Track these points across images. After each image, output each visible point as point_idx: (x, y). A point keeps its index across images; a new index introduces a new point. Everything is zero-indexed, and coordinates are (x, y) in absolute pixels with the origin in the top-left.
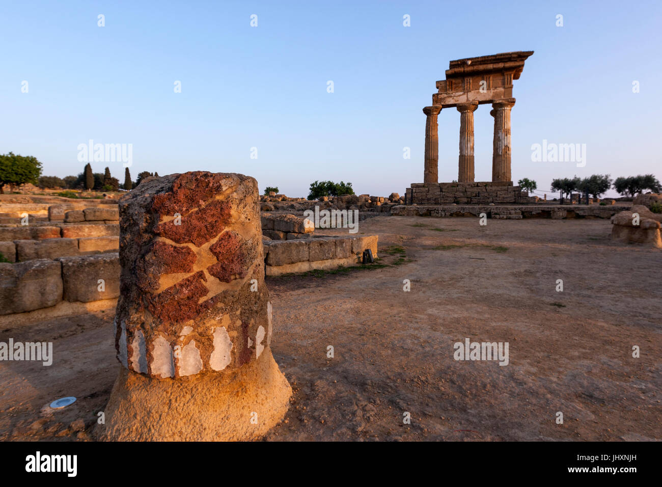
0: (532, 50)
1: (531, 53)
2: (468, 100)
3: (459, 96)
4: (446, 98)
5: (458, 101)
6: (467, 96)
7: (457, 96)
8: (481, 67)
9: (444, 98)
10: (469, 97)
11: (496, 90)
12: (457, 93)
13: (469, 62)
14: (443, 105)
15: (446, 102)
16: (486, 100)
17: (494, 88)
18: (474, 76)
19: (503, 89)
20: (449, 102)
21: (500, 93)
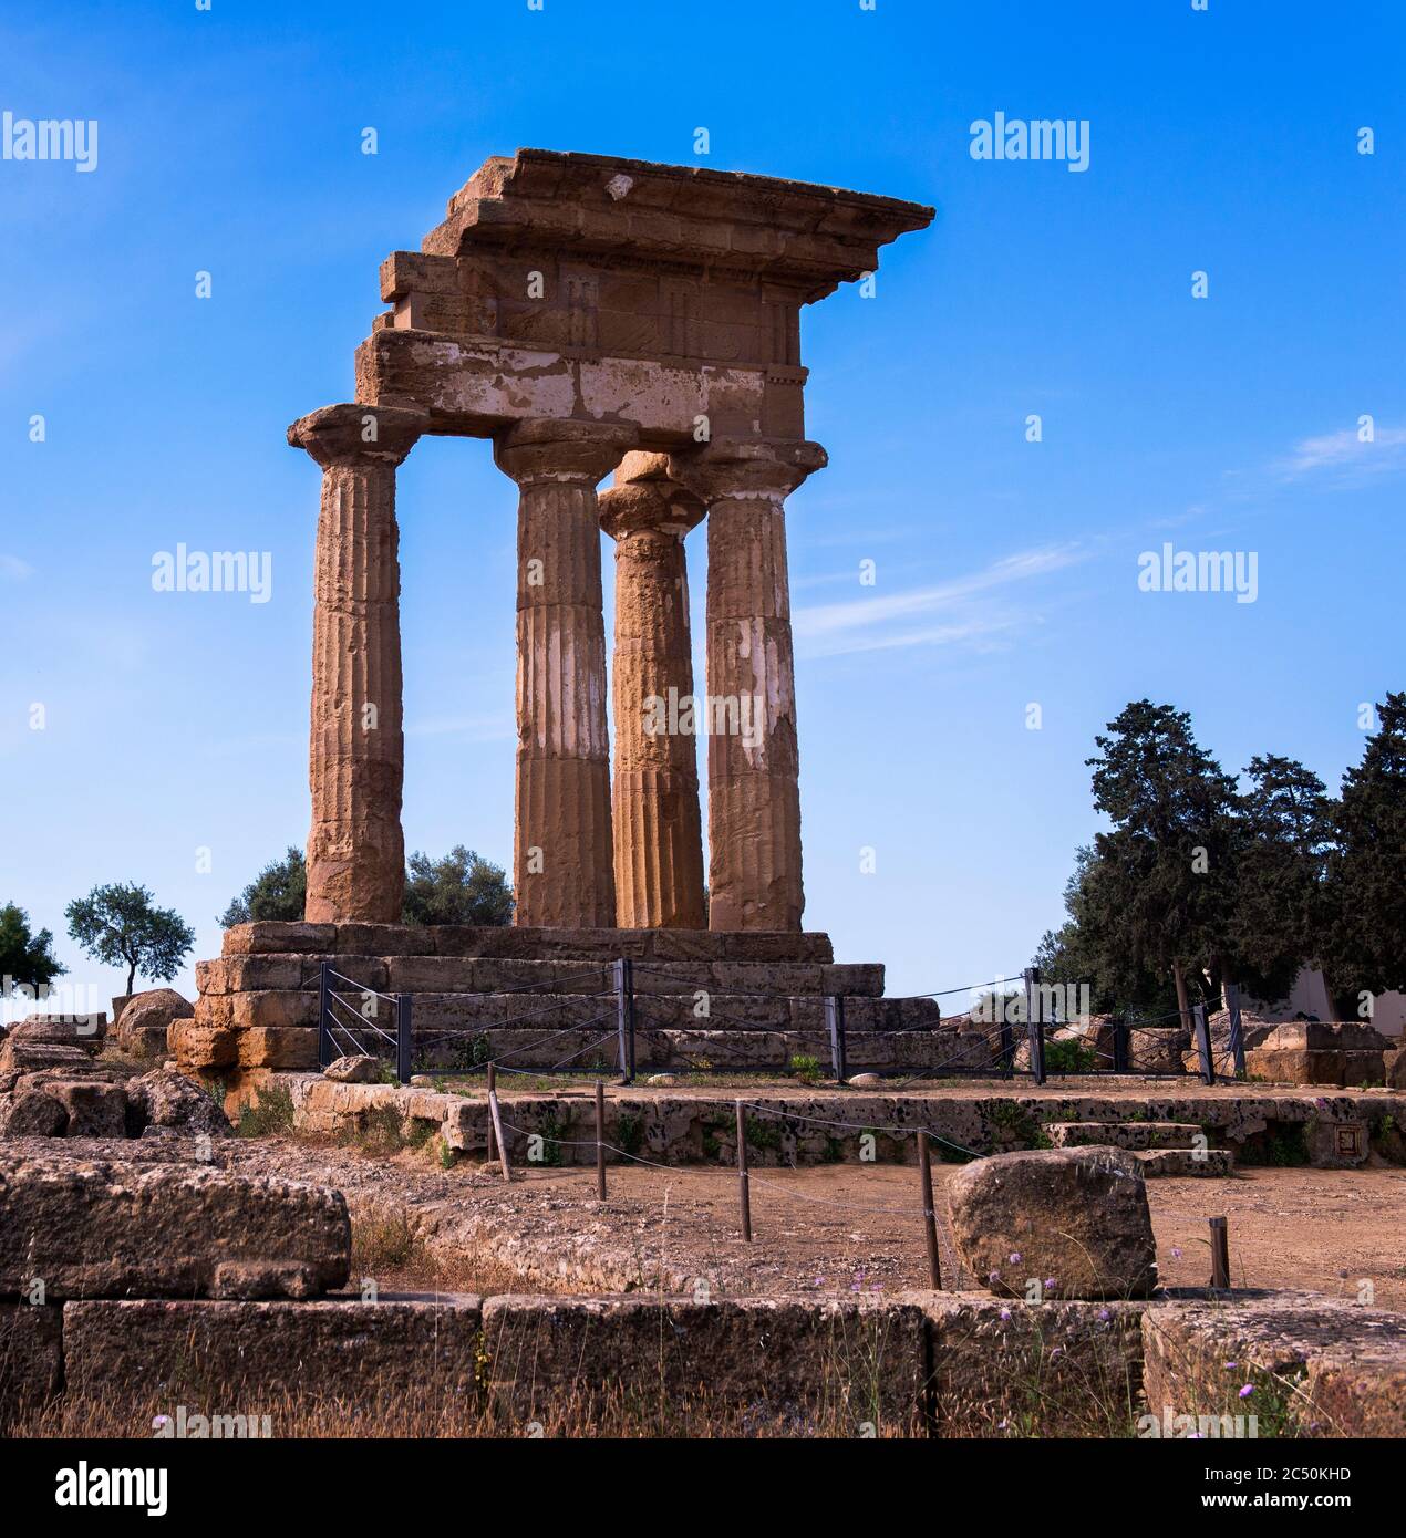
0: (925, 205)
1: (917, 217)
2: (579, 409)
3: (534, 373)
4: (456, 368)
5: (525, 403)
6: (577, 386)
7: (522, 374)
8: (673, 231)
9: (446, 371)
10: (585, 390)
11: (723, 383)
12: (520, 354)
13: (621, 185)
14: (435, 413)
15: (460, 398)
16: (675, 429)
17: (713, 369)
18: (609, 273)
19: (758, 383)
20: (477, 398)
21: (744, 405)
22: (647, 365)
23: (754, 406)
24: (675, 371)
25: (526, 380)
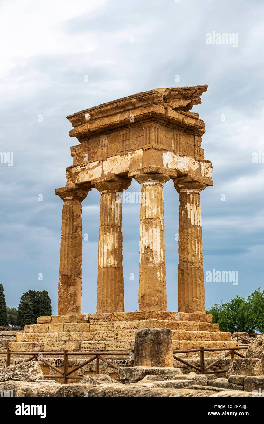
2: (103, 173)
3: (94, 167)
5: (92, 176)
6: (102, 168)
7: (91, 169)
9: (78, 173)
10: (104, 168)
11: (133, 155)
12: (92, 164)
14: (77, 185)
15: (80, 179)
16: (123, 172)
17: (131, 152)
18: (110, 135)
19: (141, 152)
20: (83, 178)
21: (138, 160)
22: (117, 156)
23: (141, 159)
24: (123, 156)
25: (93, 170)
